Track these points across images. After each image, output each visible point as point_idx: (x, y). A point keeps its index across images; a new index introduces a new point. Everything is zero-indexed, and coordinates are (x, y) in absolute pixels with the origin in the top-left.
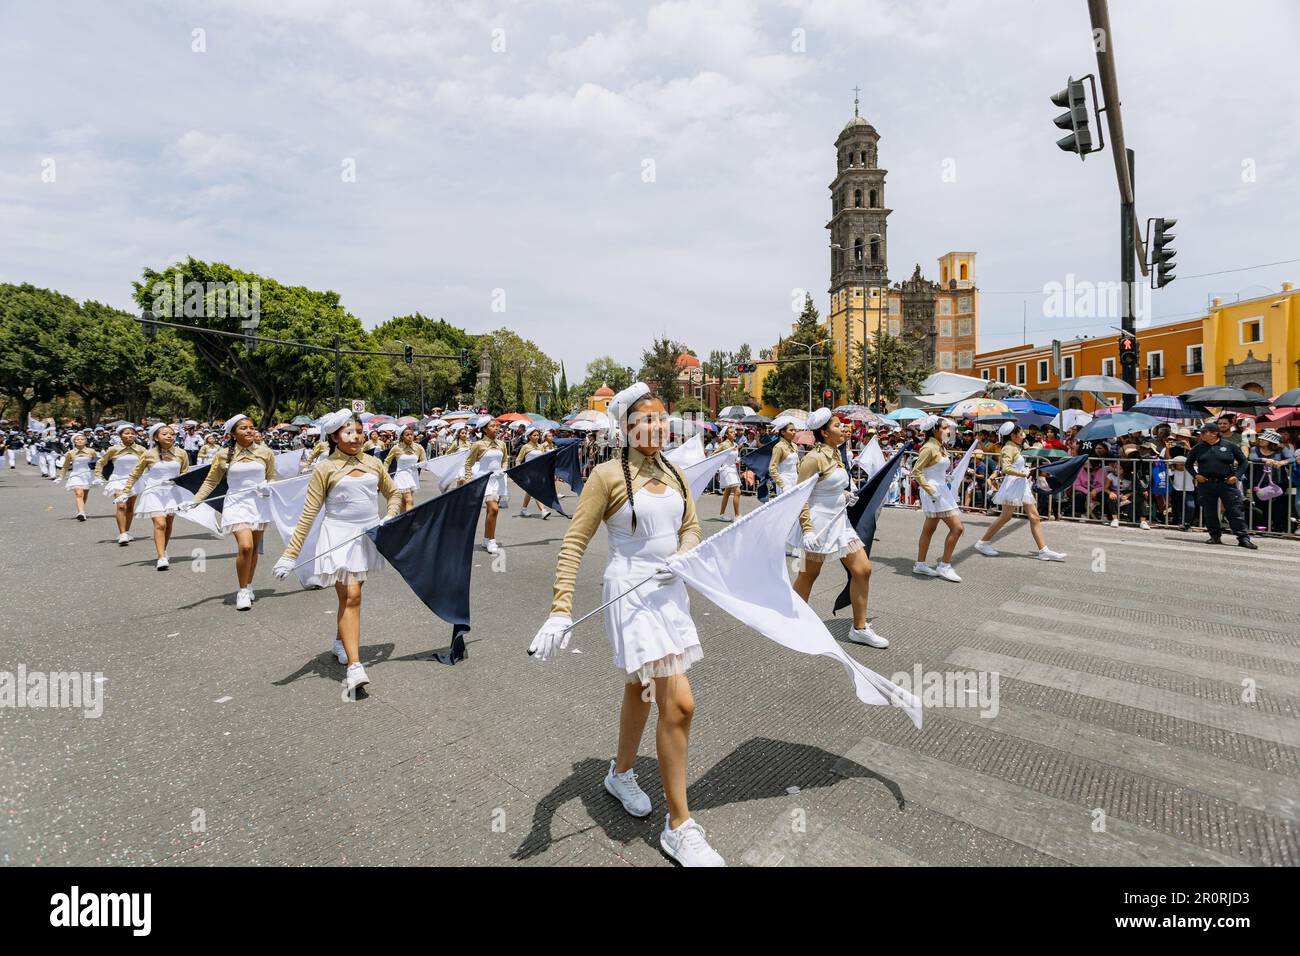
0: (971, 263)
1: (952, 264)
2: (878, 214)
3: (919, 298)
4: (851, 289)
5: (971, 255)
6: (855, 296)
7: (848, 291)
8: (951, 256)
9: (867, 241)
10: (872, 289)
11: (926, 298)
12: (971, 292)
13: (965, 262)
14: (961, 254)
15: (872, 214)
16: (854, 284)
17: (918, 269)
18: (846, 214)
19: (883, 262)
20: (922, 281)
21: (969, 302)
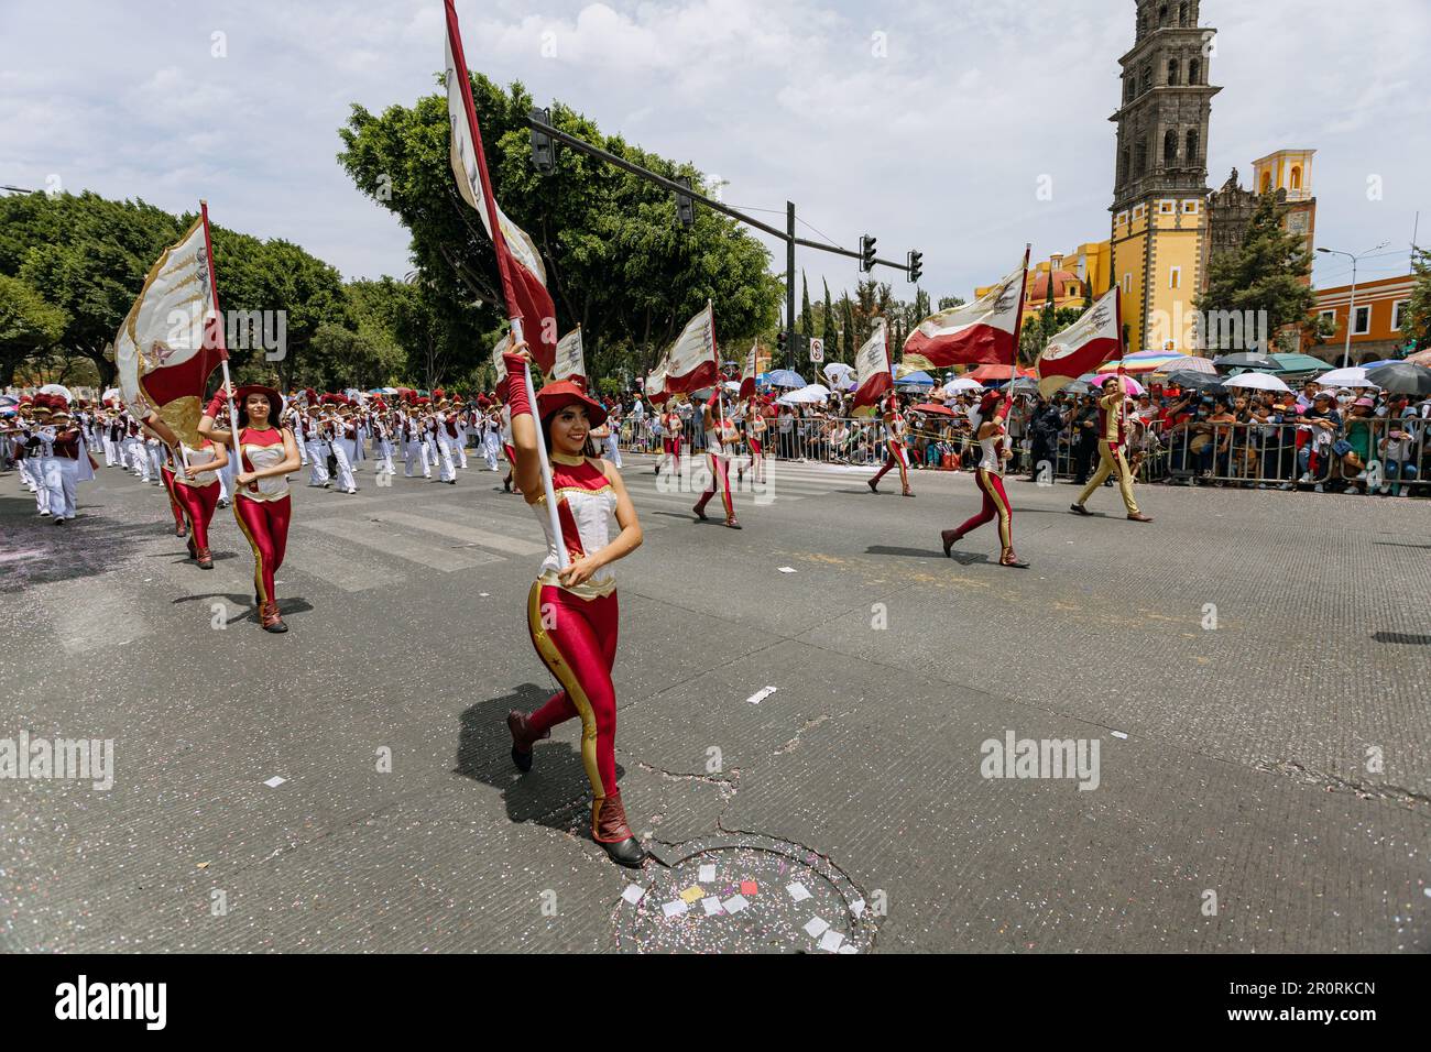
0: (1307, 164)
1: (1280, 167)
2: (1200, 94)
3: (1234, 215)
4: (1156, 202)
5: (1307, 154)
6: (1161, 212)
7: (1152, 206)
8: (1279, 156)
9: (1182, 134)
10: (1185, 202)
11: (1243, 215)
12: (1310, 205)
13: (1298, 164)
14: (1294, 152)
15: (1193, 94)
16: (1161, 195)
17: (1235, 175)
18: (1156, 94)
19: (1203, 163)
20: (1239, 192)
21: (1304, 219)
